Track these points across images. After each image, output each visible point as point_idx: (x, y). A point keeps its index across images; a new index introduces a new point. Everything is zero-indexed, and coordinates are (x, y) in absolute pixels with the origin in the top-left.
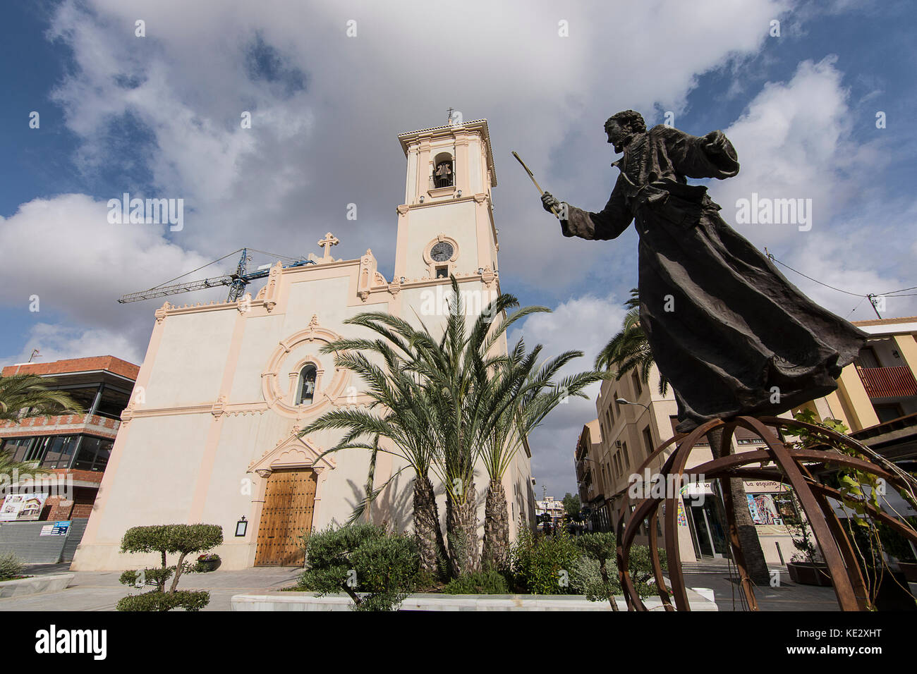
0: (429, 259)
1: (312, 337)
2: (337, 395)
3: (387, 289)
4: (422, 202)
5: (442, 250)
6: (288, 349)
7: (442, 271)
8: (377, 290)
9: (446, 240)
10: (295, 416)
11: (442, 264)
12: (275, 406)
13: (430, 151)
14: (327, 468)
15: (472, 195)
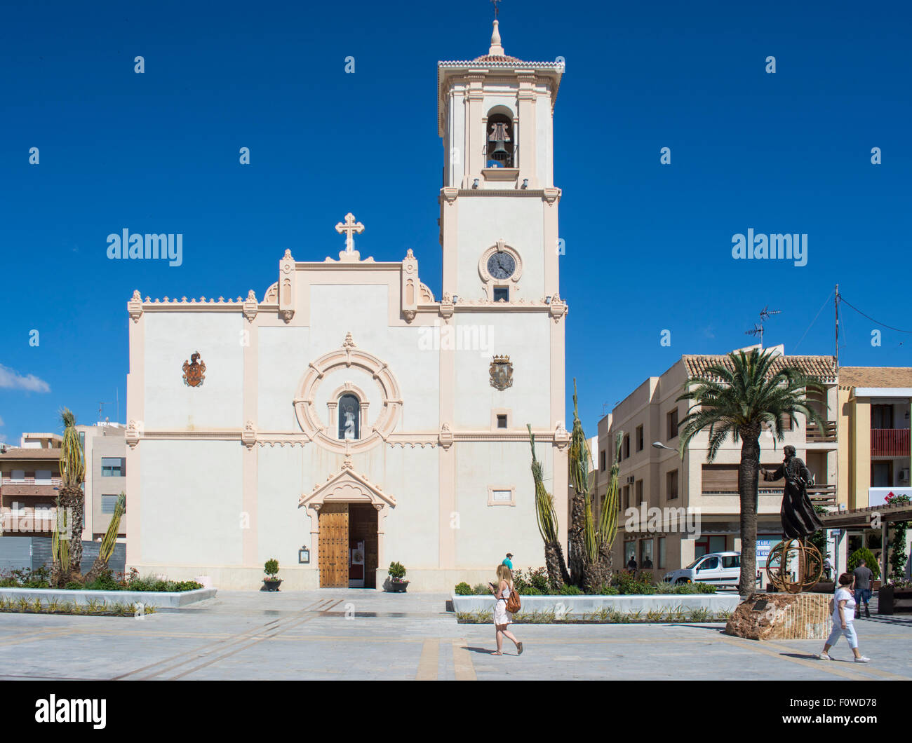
0: (486, 274)
1: (349, 361)
2: (389, 431)
3: (438, 310)
4: (475, 186)
5: (502, 263)
6: (321, 373)
7: (501, 293)
8: (424, 310)
9: (508, 250)
10: (343, 451)
11: (502, 282)
12: (316, 437)
13: (482, 99)
14: (387, 505)
15: (540, 188)
